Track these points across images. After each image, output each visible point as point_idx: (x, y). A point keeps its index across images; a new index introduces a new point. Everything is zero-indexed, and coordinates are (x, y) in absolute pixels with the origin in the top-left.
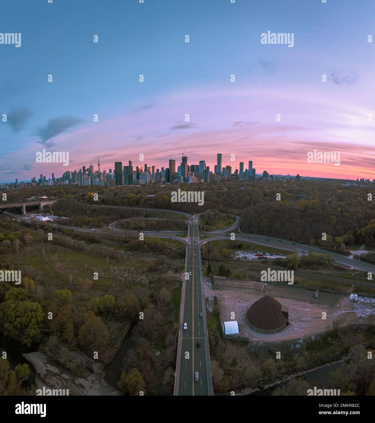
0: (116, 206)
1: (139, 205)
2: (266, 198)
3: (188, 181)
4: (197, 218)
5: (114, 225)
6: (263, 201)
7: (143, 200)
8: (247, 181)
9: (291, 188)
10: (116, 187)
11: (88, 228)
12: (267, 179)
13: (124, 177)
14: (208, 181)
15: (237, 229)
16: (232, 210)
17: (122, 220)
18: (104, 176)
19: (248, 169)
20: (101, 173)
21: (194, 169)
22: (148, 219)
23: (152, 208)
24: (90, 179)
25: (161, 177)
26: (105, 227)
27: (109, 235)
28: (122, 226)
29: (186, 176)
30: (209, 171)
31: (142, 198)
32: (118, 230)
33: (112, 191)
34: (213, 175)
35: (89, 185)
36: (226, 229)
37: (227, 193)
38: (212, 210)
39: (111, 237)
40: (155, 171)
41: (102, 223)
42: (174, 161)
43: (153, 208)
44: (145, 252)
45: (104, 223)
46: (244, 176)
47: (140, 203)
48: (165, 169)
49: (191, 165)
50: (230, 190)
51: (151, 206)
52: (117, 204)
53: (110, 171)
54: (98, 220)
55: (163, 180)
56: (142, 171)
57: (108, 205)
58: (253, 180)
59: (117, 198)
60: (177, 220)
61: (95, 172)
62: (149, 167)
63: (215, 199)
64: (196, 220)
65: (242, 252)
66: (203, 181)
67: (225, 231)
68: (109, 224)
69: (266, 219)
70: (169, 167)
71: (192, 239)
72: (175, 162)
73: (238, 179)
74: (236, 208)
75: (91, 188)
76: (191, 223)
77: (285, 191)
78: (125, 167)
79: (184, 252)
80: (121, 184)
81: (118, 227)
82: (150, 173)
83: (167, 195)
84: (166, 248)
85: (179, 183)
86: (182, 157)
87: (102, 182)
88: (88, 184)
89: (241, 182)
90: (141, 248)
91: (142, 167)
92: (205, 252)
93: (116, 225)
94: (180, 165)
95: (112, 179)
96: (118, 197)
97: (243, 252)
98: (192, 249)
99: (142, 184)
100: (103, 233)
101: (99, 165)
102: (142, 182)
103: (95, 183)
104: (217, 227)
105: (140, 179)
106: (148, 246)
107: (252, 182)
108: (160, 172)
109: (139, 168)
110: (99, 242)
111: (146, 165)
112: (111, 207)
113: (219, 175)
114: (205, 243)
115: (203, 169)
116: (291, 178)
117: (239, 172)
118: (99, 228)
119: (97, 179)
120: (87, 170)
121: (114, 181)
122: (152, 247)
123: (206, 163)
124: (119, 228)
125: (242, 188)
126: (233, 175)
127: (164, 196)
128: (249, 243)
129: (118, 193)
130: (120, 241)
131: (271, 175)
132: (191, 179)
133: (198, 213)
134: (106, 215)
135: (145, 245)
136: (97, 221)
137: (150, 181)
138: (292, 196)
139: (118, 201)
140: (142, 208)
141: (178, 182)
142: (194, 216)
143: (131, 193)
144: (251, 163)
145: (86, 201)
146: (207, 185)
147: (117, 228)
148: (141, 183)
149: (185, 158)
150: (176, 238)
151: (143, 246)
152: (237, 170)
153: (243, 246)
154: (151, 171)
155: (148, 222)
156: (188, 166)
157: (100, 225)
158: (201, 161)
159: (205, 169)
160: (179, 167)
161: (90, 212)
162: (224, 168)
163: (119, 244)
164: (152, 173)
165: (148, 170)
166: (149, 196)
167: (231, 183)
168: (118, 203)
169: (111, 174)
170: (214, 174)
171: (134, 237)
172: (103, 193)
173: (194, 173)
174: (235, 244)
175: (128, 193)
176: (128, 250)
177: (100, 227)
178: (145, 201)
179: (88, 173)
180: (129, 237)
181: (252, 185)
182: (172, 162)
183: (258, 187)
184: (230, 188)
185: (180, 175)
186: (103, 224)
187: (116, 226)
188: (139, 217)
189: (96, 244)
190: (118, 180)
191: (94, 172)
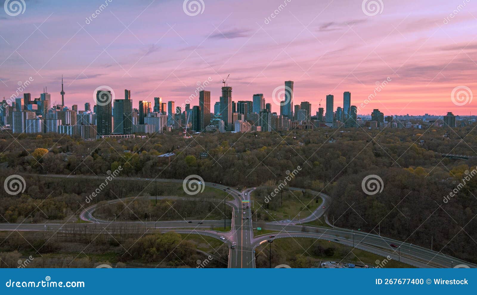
0: (96, 174)
1: (142, 173)
2: (379, 159)
3: (233, 129)
4: (249, 196)
5: (92, 211)
6: (372, 166)
7: (150, 163)
8: (342, 129)
9: (433, 141)
10: (97, 137)
11: (30, 222)
12: (381, 124)
13: (114, 119)
14: (269, 131)
15: (322, 218)
16: (313, 182)
17: (109, 202)
18: (73, 117)
19: (342, 107)
20: (66, 109)
21: (243, 108)
22: (159, 198)
23: (166, 178)
24: (40, 120)
25: (184, 122)
26: (71, 218)
27: (78, 232)
28: (108, 214)
29: (230, 121)
30: (270, 112)
31: (149, 159)
32: (98, 222)
33: (88, 145)
34: (277, 118)
35: (37, 134)
36: (301, 217)
37: (304, 151)
38: (276, 182)
39: (84, 237)
40: (174, 111)
41: (64, 210)
42: (208, 93)
43: (168, 178)
44: (151, 261)
45: (69, 209)
46: (335, 120)
47: (143, 169)
48: (191, 108)
49: (239, 102)
50: (310, 145)
51: (165, 175)
52: (98, 170)
53: (87, 106)
54: (55, 205)
55: (188, 126)
56: (149, 109)
57: (79, 174)
58: (352, 126)
59: (99, 159)
60: (212, 199)
61: (54, 107)
62: (163, 104)
63: (282, 162)
64: (246, 199)
65: (332, 263)
66: (259, 128)
67: (300, 222)
68: (81, 211)
69: (381, 203)
70: (200, 105)
71: (239, 235)
72: (210, 94)
73: (323, 125)
74: (320, 177)
75: (43, 138)
76: (237, 205)
77: (421, 147)
78: (117, 101)
79: (224, 259)
80: (108, 132)
81: (100, 215)
82: (163, 113)
83: (195, 154)
84: (191, 253)
85: (216, 132)
86: (223, 88)
87: (69, 127)
88: (37, 130)
89: (329, 131)
90: (144, 255)
91: (149, 102)
92: (264, 259)
93: (94, 212)
94: (219, 101)
95: (91, 122)
96: (102, 158)
97: (334, 264)
98: (239, 253)
99: (148, 133)
100: (67, 230)
101: (63, 93)
102: (148, 129)
103: (53, 128)
104: (286, 213)
105: (146, 124)
106: (158, 250)
107: (350, 131)
108: (182, 112)
109: (144, 105)
110: (56, 249)
111: (157, 100)
112: (84, 177)
113: (288, 119)
114: (262, 242)
115: (260, 108)
116: (433, 120)
117: (325, 112)
118: (58, 221)
119: (58, 121)
120: (35, 102)
121: (93, 127)
122: (165, 251)
123: (264, 97)
124: (101, 218)
125: (331, 142)
126: (314, 118)
127: (190, 156)
128: (346, 246)
129: (102, 149)
130: (104, 244)
131: (389, 117)
132: (238, 126)
133: (250, 187)
134: (74, 194)
135: (153, 247)
136: (52, 206)
137: (165, 129)
138: (436, 157)
139: (100, 165)
140: (147, 177)
141: (214, 131)
142: (243, 192)
143: (128, 149)
144: (347, 96)
145: (29, 167)
146: (267, 137)
147: (97, 217)
148: (146, 132)
149: (227, 89)
150: (210, 233)
151: (148, 249)
152: (321, 110)
153: (335, 252)
154: (166, 110)
155: (158, 204)
156: (233, 102)
157: (61, 214)
158: (256, 94)
159: (262, 108)
160: (217, 103)
161: (38, 187)
162: (296, 106)
163: (100, 249)
164: (167, 115)
165: (161, 108)
166: (162, 156)
167: (310, 133)
168: (101, 169)
169: (89, 112)
170: (279, 117)
171: (131, 234)
172: (70, 149)
173: (243, 116)
174: (319, 247)
175: (122, 150)
176: (119, 261)
177: (61, 218)
178: (154, 165)
179: (37, 109)
180: (121, 235)
181: (351, 136)
182: (204, 96)
183: (363, 140)
184: (310, 142)
185: (219, 118)
186: (66, 212)
187: (95, 214)
188: (141, 195)
189: (48, 255)
190: (103, 125)
191: (52, 107)
